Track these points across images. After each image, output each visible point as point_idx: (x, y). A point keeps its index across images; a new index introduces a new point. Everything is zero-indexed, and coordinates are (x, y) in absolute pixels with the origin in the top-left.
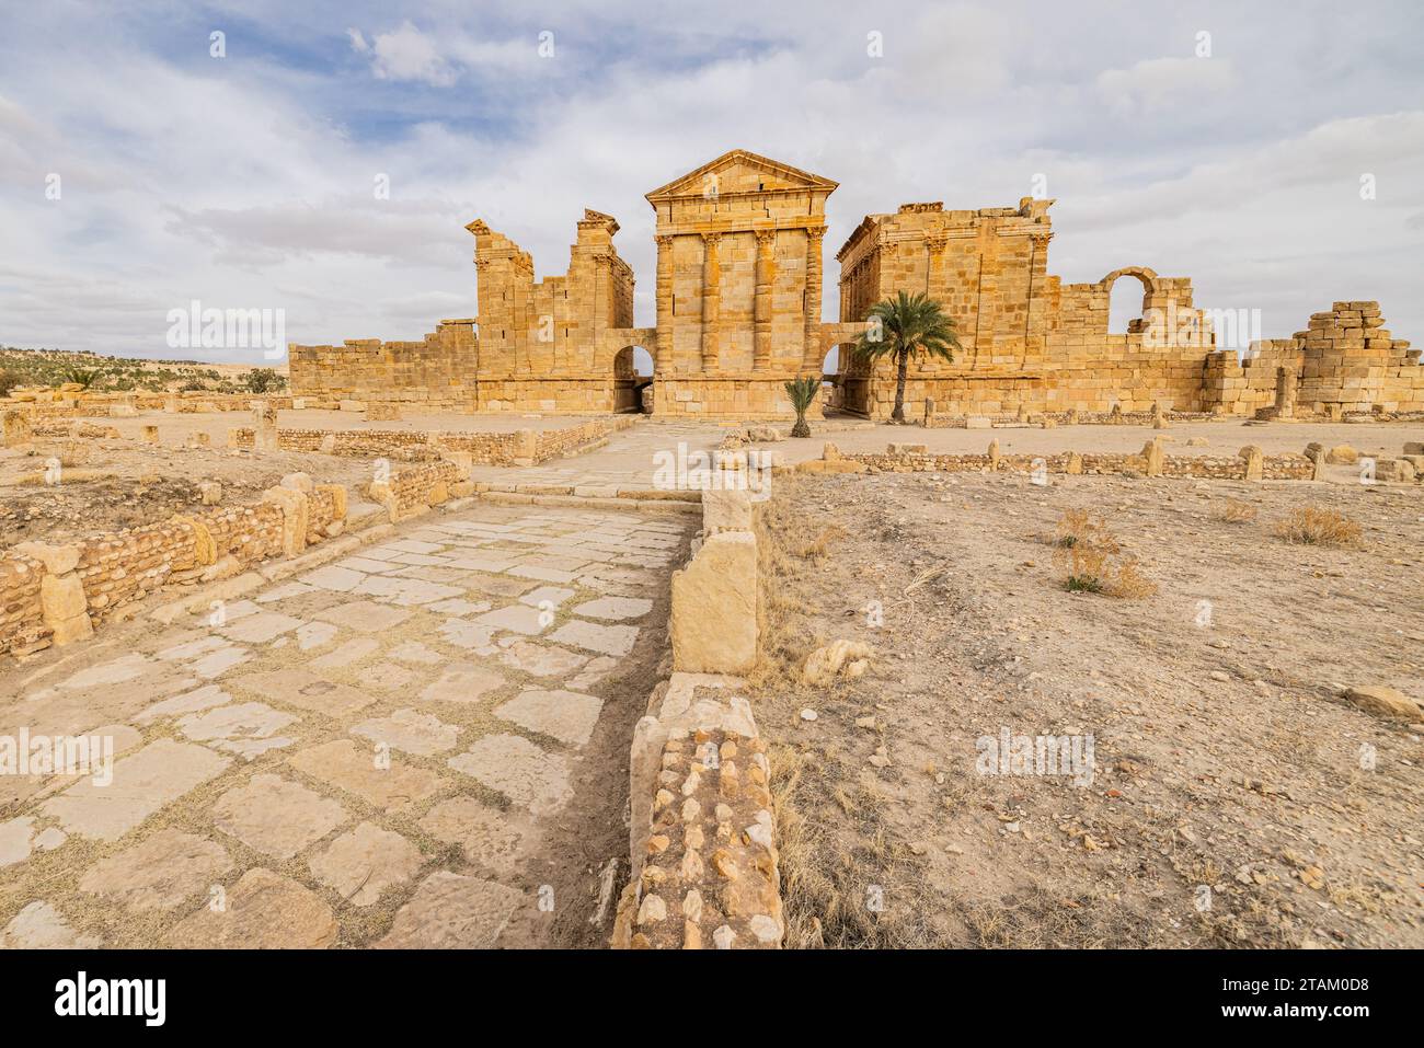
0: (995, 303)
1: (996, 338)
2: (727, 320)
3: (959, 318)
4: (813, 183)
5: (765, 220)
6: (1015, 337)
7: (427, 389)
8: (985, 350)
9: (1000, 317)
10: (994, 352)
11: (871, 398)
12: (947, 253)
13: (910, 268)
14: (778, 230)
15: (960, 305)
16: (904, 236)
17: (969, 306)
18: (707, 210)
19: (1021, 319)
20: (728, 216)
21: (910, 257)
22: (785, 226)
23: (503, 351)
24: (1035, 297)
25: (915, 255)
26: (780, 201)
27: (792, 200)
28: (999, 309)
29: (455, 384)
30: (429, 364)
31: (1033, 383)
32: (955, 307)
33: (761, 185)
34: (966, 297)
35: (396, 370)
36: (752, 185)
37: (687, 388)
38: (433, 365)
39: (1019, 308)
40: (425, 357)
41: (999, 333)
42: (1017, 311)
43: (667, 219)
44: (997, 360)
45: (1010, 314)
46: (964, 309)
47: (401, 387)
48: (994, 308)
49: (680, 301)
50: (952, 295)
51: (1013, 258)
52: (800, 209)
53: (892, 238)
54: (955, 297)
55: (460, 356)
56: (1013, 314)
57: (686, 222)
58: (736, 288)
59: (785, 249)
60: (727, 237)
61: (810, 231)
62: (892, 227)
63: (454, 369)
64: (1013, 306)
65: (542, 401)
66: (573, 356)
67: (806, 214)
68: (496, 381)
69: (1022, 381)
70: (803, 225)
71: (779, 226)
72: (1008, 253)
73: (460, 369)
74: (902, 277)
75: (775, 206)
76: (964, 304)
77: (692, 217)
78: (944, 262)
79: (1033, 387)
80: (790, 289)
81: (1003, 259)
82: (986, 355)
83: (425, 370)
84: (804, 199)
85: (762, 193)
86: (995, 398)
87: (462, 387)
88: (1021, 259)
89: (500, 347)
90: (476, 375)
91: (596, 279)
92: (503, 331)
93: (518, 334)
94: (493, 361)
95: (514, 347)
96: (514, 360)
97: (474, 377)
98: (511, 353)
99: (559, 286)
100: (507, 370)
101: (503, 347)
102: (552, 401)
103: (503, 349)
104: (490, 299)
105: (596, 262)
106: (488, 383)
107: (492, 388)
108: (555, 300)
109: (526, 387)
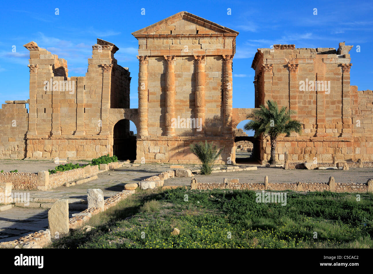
0: (325, 100)
1: (327, 119)
2: (180, 106)
3: (307, 107)
4: (225, 32)
5: (200, 49)
6: (337, 118)
8: (322, 125)
9: (328, 107)
10: (327, 127)
11: (262, 152)
12: (298, 72)
13: (280, 79)
14: (207, 56)
15: (307, 100)
16: (276, 61)
17: (312, 101)
18: (167, 43)
19: (339, 109)
20: (179, 47)
21: (280, 73)
22: (211, 54)
23: (44, 120)
24: (345, 97)
25: (282, 72)
26: (207, 40)
27: (214, 40)
28: (327, 103)
29: (12, 141)
31: (347, 144)
32: (305, 101)
33: (197, 31)
34: (310, 96)
36: (192, 31)
37: (156, 145)
39: (338, 103)
41: (328, 116)
42: (337, 104)
43: (144, 47)
44: (329, 131)
45: (333, 106)
46: (310, 103)
48: (325, 102)
49: (152, 94)
50: (303, 95)
51: (333, 76)
52: (219, 45)
53: (269, 62)
54: (305, 96)
56: (335, 106)
57: (155, 48)
58: (184, 87)
59: (211, 66)
60: (179, 58)
61: (225, 57)
62: (269, 57)
64: (335, 101)
65: (67, 152)
66: (88, 125)
67: (222, 48)
68: (38, 139)
69: (341, 143)
70: (220, 54)
71: (208, 54)
72: (330, 73)
73: (17, 131)
74: (276, 84)
75: (205, 42)
76: (309, 100)
77: (159, 46)
78: (297, 76)
79: (347, 146)
80: (215, 89)
81: (327, 76)
82: (323, 128)
84: (221, 39)
85: (197, 36)
86: (328, 152)
87: (17, 143)
88: (337, 76)
89: (42, 118)
90: (26, 135)
91: (103, 79)
92: (45, 109)
93: (54, 111)
94: (38, 127)
95: (51, 118)
96: (51, 126)
97: (24, 136)
98: (50, 122)
99: (80, 83)
100: (46, 132)
101: (44, 118)
102: (74, 152)
103: (44, 119)
104: (38, 89)
105: (103, 69)
106: (34, 141)
107: (36, 143)
108: (78, 90)
109: (58, 143)
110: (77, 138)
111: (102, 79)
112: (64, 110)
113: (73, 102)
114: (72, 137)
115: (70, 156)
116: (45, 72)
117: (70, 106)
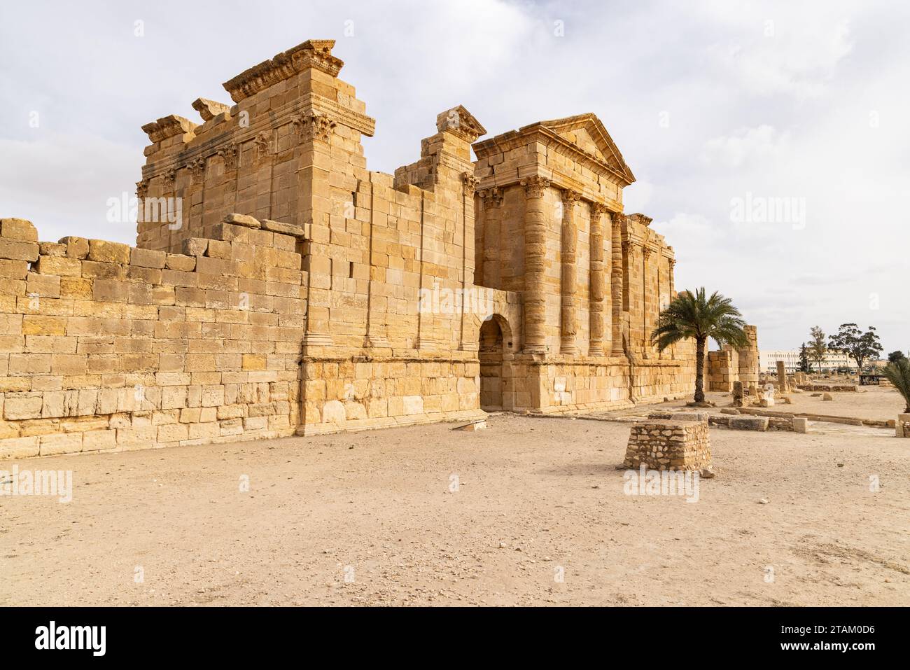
5: (598, 193)
7: (185, 380)
16: (637, 240)
20: (580, 178)
21: (637, 259)
22: (609, 206)
23: (348, 301)
25: (639, 258)
26: (605, 179)
27: (610, 183)
29: (255, 368)
30: (196, 314)
32: (652, 305)
34: (655, 299)
35: (96, 325)
38: (208, 316)
40: (186, 294)
46: (655, 309)
47: (108, 374)
50: (651, 296)
51: (665, 274)
52: (614, 194)
53: (633, 239)
55: (271, 303)
62: (631, 230)
63: (257, 331)
65: (405, 398)
67: (615, 199)
68: (339, 361)
71: (606, 205)
72: (664, 269)
73: (271, 332)
74: (636, 275)
75: (603, 183)
76: (655, 304)
78: (648, 268)
83: (185, 328)
85: (605, 166)
87: (270, 375)
89: (345, 294)
90: (303, 346)
91: (464, 210)
92: (351, 263)
93: (375, 274)
94: (332, 319)
95: (367, 297)
96: (366, 321)
97: (298, 351)
98: (362, 307)
99: (429, 207)
100: (353, 339)
101: (349, 295)
102: (418, 398)
103: (349, 297)
104: (332, 198)
105: (464, 185)
106: (327, 365)
107: (332, 375)
108: (424, 226)
109: (386, 373)
110: (426, 358)
111: (462, 211)
112: (396, 274)
113: (412, 257)
114: (414, 354)
115: (410, 410)
116: (351, 149)
117: (407, 267)
